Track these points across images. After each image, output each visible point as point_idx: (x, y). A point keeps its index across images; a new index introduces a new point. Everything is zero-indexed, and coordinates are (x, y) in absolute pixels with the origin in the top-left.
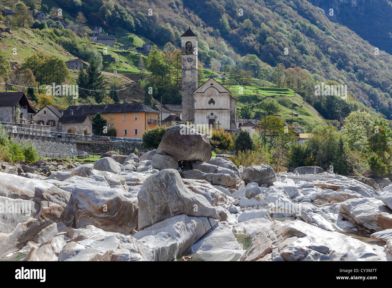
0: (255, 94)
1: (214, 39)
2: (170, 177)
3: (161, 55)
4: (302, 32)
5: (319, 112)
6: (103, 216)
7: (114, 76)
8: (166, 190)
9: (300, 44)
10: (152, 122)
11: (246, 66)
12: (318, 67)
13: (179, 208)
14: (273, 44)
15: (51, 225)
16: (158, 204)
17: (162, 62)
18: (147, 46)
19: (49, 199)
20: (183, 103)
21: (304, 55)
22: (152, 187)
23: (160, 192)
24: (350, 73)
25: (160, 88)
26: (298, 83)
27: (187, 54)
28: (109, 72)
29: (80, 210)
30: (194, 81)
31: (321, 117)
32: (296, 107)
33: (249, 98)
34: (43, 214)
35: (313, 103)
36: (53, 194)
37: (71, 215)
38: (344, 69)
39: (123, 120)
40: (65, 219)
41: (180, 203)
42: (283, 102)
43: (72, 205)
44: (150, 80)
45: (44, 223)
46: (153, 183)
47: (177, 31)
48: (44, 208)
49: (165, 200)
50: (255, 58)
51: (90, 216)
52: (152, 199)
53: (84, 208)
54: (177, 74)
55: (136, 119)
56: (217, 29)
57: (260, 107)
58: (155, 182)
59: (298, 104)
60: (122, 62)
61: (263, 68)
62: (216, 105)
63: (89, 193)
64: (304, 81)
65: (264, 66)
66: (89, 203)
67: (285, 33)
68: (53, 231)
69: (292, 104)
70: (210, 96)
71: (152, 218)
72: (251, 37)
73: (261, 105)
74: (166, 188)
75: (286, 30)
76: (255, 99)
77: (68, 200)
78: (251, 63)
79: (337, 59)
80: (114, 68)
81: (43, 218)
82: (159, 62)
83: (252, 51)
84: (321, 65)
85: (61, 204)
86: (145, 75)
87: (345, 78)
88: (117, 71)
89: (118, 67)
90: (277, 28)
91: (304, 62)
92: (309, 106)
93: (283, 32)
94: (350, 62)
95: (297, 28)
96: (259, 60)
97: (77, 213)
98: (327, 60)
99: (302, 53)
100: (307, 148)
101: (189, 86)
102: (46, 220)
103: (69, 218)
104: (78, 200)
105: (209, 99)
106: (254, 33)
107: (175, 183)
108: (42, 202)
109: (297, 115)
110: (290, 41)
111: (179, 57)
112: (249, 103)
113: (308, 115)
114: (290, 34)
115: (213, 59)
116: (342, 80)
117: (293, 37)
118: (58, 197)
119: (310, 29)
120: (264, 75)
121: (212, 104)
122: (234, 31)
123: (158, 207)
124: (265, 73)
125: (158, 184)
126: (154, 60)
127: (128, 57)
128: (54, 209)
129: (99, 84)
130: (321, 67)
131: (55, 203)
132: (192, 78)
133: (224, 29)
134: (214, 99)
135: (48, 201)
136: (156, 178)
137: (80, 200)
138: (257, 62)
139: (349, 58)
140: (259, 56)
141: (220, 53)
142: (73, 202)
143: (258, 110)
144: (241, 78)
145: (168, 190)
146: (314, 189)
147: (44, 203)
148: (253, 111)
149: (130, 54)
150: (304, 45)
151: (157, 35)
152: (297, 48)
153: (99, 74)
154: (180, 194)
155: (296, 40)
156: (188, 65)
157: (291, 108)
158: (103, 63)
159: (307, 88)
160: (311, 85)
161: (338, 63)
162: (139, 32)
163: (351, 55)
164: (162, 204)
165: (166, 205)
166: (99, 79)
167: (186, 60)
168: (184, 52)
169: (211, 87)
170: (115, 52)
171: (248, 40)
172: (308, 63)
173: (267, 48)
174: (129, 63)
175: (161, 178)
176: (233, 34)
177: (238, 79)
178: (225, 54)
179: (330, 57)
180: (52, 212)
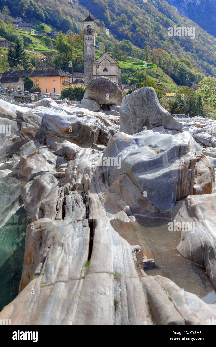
0: (130, 67)
1: (100, 28)
2: (150, 93)
3: (65, 38)
4: (161, 24)
5: (173, 80)
6: (68, 136)
7: (32, 53)
8: (147, 105)
9: (160, 33)
10: (66, 83)
11: (122, 48)
12: (171, 49)
13: (158, 120)
14: (141, 33)
15: (29, 142)
16: (139, 117)
17: (66, 43)
18: (54, 32)
19: (27, 121)
20: (85, 71)
21: (162, 40)
22: (135, 103)
23: (142, 107)
24: (193, 54)
25: (65, 62)
26: (160, 60)
27: (88, 35)
28: (29, 50)
29: (49, 132)
30: (93, 55)
31: (175, 84)
32: (159, 77)
33: (127, 70)
34: (23, 133)
35: (170, 74)
36: (30, 117)
37: (42, 135)
38: (189, 51)
39: (45, 81)
40: (38, 138)
41: (159, 116)
42: (150, 73)
43: (43, 127)
44: (57, 56)
45: (24, 140)
46: (135, 99)
47: (75, 22)
48: (24, 128)
49: (146, 113)
50: (128, 42)
51: (58, 136)
52: (135, 113)
53: (52, 130)
54: (76, 52)
55: (54, 81)
56: (102, 21)
57: (134, 76)
58: (138, 98)
59: (160, 75)
60: (37, 43)
61: (134, 50)
62: (108, 72)
63: (56, 118)
64: (164, 59)
65: (135, 48)
66: (56, 125)
67: (149, 25)
68: (30, 147)
69: (156, 74)
70: (104, 66)
71: (133, 129)
72: (126, 27)
73: (135, 75)
74: (147, 103)
75: (150, 22)
76: (131, 70)
77: (40, 123)
78: (126, 46)
79: (185, 43)
80: (32, 47)
81: (24, 136)
82: (64, 44)
83: (127, 37)
84: (174, 48)
85: (35, 125)
86: (54, 53)
87: (190, 58)
88: (34, 49)
89: (35, 47)
90: (144, 21)
91: (162, 45)
92: (167, 76)
93: (148, 24)
94: (194, 46)
95: (158, 21)
96: (132, 44)
97: (46, 134)
98: (178, 45)
99: (161, 40)
100: (176, 102)
101: (89, 58)
102: (25, 138)
103: (41, 138)
104: (47, 124)
105: (104, 68)
106: (128, 25)
107: (155, 99)
108: (22, 122)
109: (159, 82)
110: (153, 31)
111: (78, 40)
112: (127, 73)
113: (167, 82)
114: (153, 25)
115: (100, 42)
116: (188, 59)
117: (155, 27)
118: (33, 120)
119: (167, 22)
120: (135, 54)
121: (105, 72)
122: (114, 23)
123: (140, 120)
124: (136, 53)
125: (141, 100)
126: (60, 42)
127: (42, 39)
128: (31, 129)
129: (23, 58)
130: (174, 49)
131: (31, 124)
132: (91, 53)
133: (107, 21)
134: (107, 68)
135: (26, 122)
136: (138, 94)
137: (49, 123)
138: (130, 46)
139: (193, 43)
140: (131, 41)
141: (104, 39)
142: (44, 125)
143: (132, 78)
144: (120, 57)
145: (149, 104)
146: (191, 127)
147: (23, 123)
148: (129, 79)
149: (43, 38)
150: (162, 33)
151: (61, 25)
152: (158, 36)
153: (23, 51)
154: (159, 109)
155: (157, 29)
156: (89, 43)
157: (155, 78)
158: (24, 44)
159: (166, 63)
160: (168, 61)
161: (186, 47)
162: (48, 22)
163: (194, 41)
164: (143, 117)
165: (147, 118)
166: (23, 54)
167: (87, 39)
168: (85, 33)
169: (105, 59)
170: (32, 36)
171: (124, 30)
172: (165, 47)
173: (137, 36)
174: (42, 44)
175: (143, 94)
176: (113, 25)
177: (117, 57)
178: (108, 39)
179: (180, 42)
180: (30, 131)
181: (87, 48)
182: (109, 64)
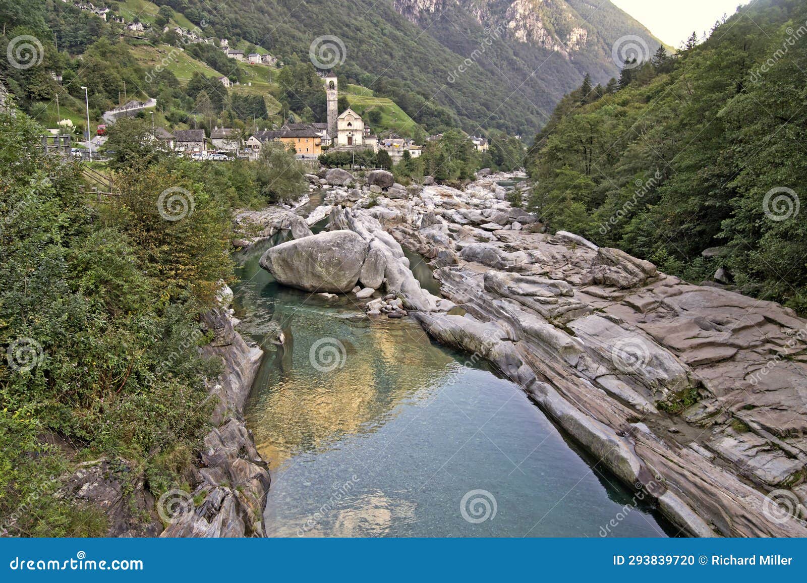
10: (318, 143)
27: (330, 89)
30: (336, 109)
39: (298, 141)
55: (307, 141)
62: (352, 127)
70: (348, 121)
101: (332, 112)
121: (349, 126)
132: (334, 107)
134: (351, 123)
156: (332, 98)
167: (330, 94)
168: (328, 88)
169: (349, 114)
181: (330, 103)
182: (353, 119)
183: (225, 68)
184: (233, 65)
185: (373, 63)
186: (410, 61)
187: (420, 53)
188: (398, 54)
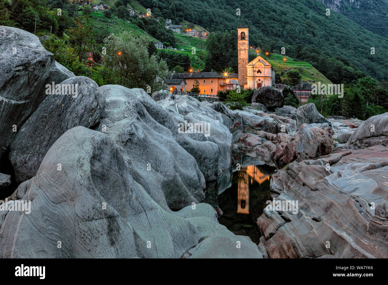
10: (222, 84)
20: (239, 72)
27: (242, 40)
30: (247, 58)
39: (203, 82)
59: (314, 74)
60: (187, 44)
62: (262, 74)
69: (310, 74)
80: (182, 47)
89: (185, 47)
92: (322, 75)
101: (243, 61)
105: (257, 70)
109: (314, 82)
121: (259, 73)
132: (245, 56)
134: (261, 70)
149: (192, 38)
156: (243, 47)
168: (240, 39)
169: (259, 62)
181: (241, 52)
182: (263, 66)
183: (162, 37)
184: (169, 34)
185: (297, 40)
186: (332, 39)
187: (341, 33)
188: (320, 32)
